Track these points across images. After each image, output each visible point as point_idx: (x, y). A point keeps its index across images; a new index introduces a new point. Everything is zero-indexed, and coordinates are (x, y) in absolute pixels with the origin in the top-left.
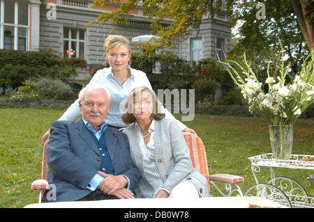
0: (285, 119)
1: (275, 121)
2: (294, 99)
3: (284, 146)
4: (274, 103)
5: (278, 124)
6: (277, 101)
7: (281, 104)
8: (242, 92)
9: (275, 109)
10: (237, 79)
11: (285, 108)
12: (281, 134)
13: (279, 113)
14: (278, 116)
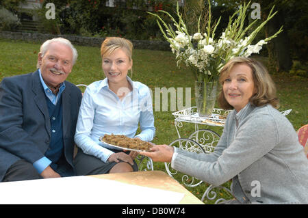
0: (209, 76)
1: (200, 79)
2: (219, 57)
3: (208, 102)
4: (200, 61)
5: (203, 80)
6: (202, 58)
7: (206, 61)
8: (171, 46)
9: (201, 66)
10: (166, 32)
11: (209, 66)
12: (205, 91)
13: (203, 70)
14: (203, 73)
